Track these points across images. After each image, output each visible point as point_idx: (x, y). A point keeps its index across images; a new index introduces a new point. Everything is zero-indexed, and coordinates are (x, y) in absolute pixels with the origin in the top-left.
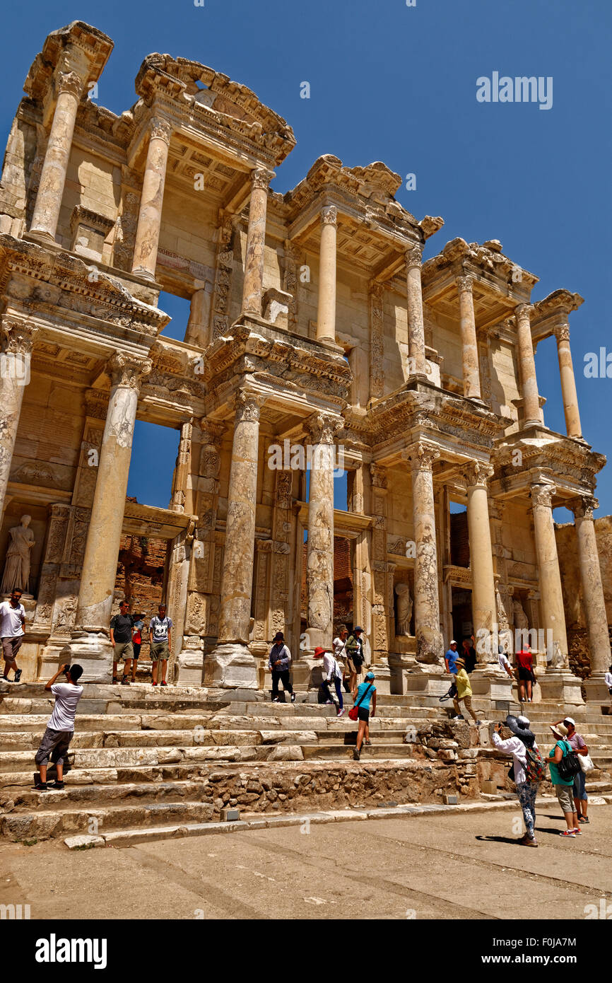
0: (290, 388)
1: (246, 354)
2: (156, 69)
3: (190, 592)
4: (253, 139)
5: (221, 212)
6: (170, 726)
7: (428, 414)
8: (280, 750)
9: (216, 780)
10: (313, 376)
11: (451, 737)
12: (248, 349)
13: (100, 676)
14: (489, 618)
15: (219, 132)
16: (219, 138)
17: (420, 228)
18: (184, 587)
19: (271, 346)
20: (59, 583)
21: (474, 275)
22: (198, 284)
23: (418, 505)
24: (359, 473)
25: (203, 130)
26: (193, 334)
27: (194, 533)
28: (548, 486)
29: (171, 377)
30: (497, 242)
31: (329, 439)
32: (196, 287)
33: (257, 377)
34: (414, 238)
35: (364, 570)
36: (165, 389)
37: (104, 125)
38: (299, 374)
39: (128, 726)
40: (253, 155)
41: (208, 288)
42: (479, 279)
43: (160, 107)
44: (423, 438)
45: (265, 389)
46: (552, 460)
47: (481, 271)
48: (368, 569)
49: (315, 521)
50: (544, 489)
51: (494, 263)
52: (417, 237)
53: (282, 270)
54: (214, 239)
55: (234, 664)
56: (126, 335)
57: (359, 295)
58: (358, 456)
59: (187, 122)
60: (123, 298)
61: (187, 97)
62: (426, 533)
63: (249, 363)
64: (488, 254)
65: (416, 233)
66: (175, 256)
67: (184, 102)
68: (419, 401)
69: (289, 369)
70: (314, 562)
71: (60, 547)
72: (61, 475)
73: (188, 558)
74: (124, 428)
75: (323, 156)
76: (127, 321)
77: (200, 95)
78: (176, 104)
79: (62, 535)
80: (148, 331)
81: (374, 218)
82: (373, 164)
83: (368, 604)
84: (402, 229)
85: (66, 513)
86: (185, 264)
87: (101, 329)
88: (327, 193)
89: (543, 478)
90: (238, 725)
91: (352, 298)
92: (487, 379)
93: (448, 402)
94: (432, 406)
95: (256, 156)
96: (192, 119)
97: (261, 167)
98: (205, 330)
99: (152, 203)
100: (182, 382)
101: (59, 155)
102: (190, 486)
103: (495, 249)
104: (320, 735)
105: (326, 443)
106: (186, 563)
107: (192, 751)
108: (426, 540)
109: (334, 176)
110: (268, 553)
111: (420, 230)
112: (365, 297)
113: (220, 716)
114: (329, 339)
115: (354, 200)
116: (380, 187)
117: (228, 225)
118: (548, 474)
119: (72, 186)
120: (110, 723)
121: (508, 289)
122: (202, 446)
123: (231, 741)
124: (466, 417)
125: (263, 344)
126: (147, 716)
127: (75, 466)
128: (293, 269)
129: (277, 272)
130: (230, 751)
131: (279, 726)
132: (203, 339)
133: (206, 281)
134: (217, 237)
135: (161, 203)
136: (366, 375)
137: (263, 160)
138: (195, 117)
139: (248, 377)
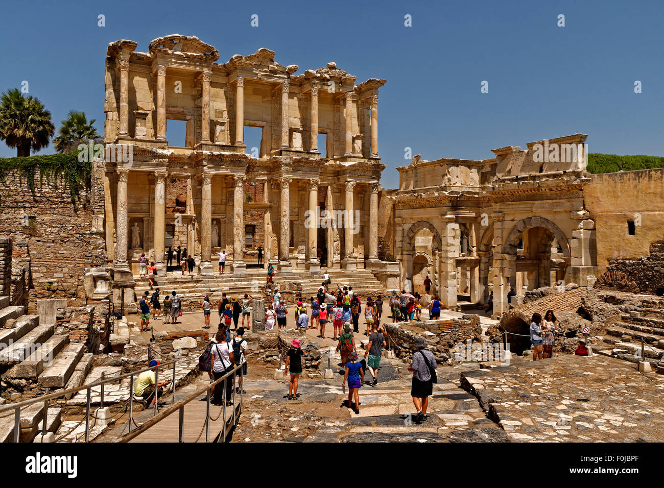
0: (223, 168)
1: (204, 159)
2: (156, 47)
3: (195, 241)
4: (201, 59)
5: (195, 80)
6: (183, 288)
7: (286, 165)
8: (215, 293)
9: (191, 302)
10: (232, 161)
11: (270, 288)
12: (204, 157)
13: (162, 275)
14: (313, 243)
15: (186, 62)
16: (186, 64)
17: (287, 72)
18: (193, 240)
19: (213, 155)
20: (150, 243)
21: (319, 86)
22: (188, 117)
23: (282, 202)
24: (266, 184)
25: (179, 63)
26: (188, 141)
27: (195, 221)
28: (352, 182)
29: (180, 163)
30: (333, 64)
31: (240, 185)
32: (188, 119)
33: (208, 168)
34: (284, 78)
35: (268, 224)
36: (178, 168)
37: (141, 58)
38: (226, 162)
39: (171, 289)
40: (201, 66)
41: (193, 118)
42: (322, 87)
43: (159, 60)
44: (285, 175)
45: (213, 172)
46: (355, 170)
47: (322, 83)
48: (270, 223)
49: (236, 216)
50: (350, 184)
51: (330, 77)
52: (286, 77)
53: (227, 98)
54: (194, 93)
55: (205, 268)
56: (157, 165)
57: (266, 99)
58: (265, 178)
59: (171, 62)
60: (154, 152)
61: (170, 52)
62: (284, 214)
63: (204, 163)
64: (326, 72)
65: (285, 75)
66: (177, 107)
67: (169, 54)
68: (282, 160)
69: (221, 161)
70: (235, 231)
71: (148, 232)
72: (145, 207)
73: (194, 229)
74: (161, 197)
75: (233, 57)
76: (156, 159)
77: (175, 47)
78: (167, 56)
79: (148, 228)
80: (164, 161)
81: (262, 75)
82: (259, 50)
83: (270, 237)
84: (278, 75)
85: (148, 220)
86: (182, 110)
87: (148, 165)
88: (238, 71)
89: (349, 179)
90: (204, 287)
91: (263, 102)
92: (339, 124)
93: (295, 159)
94: (288, 161)
95: (203, 66)
96: (173, 60)
97: (206, 71)
98: (193, 137)
99: (162, 106)
100: (185, 164)
101: (125, 100)
102: (192, 203)
103: (333, 68)
104: (230, 289)
105: (239, 187)
106: (193, 231)
107: (187, 295)
108: (284, 216)
109: (239, 63)
110: (225, 223)
111: (288, 73)
112: (269, 99)
113: (198, 285)
114: (240, 142)
115: (252, 70)
116: (265, 58)
117: (199, 85)
118: (351, 177)
119: (132, 91)
120: (165, 288)
121: (340, 87)
122: (196, 187)
123: (201, 291)
124: (305, 162)
125: (209, 155)
126: (176, 286)
127: (149, 203)
128: (232, 97)
129: (224, 100)
130: (199, 294)
131: (218, 286)
132: (192, 142)
133: (192, 115)
134: (195, 93)
135: (164, 105)
136: (270, 139)
137: (206, 67)
138: (175, 59)
139: (205, 168)
